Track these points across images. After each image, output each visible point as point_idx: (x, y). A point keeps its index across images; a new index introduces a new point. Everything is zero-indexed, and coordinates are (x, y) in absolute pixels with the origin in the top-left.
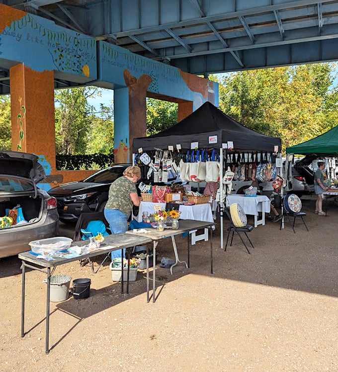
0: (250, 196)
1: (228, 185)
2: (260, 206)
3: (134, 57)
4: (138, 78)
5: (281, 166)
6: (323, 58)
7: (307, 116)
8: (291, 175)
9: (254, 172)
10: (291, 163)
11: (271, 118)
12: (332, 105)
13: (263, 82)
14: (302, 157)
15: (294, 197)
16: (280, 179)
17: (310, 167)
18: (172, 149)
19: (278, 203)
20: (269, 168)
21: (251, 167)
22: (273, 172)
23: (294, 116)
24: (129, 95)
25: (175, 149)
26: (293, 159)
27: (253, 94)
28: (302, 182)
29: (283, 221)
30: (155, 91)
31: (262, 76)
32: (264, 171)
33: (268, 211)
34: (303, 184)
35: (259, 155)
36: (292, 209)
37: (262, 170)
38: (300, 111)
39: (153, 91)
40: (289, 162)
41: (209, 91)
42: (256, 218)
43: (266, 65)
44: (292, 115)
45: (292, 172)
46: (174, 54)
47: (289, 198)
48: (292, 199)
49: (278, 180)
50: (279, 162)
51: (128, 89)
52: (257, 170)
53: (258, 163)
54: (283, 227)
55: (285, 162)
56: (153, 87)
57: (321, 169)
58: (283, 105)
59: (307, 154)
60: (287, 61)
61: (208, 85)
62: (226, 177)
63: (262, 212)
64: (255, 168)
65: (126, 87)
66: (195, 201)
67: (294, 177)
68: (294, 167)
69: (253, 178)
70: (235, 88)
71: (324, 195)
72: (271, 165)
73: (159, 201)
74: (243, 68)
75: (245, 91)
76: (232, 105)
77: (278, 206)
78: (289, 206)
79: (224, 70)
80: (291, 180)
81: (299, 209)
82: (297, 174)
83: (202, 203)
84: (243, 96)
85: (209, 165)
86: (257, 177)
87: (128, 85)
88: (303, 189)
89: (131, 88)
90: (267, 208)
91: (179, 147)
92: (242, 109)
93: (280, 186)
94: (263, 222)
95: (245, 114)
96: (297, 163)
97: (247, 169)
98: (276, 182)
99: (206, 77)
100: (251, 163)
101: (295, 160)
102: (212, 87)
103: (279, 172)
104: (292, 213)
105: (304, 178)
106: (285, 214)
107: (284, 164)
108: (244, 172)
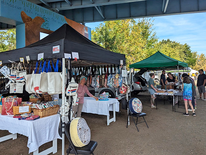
0: (103, 100)
1: (73, 97)
2: (111, 106)
3: (30, 4)
4: (33, 18)
5: (126, 76)
6: (147, 15)
7: (139, 49)
8: (133, 81)
9: (106, 80)
10: (133, 74)
11: (121, 50)
12: (150, 45)
13: (116, 30)
14: (138, 71)
15: (136, 100)
16: (125, 86)
17: (143, 76)
18: (23, 61)
19: (125, 105)
20: (117, 77)
21: (103, 77)
22: (120, 80)
23: (133, 49)
24: (26, 29)
25: (25, 61)
26: (134, 72)
27: (111, 36)
28: (139, 85)
29: (129, 121)
30: (47, 28)
31: (116, 27)
32: (113, 80)
33: (118, 111)
34: (140, 86)
35: (109, 69)
36: (136, 111)
37: (111, 79)
38: (136, 46)
39: (46, 28)
40: (131, 73)
41: (85, 32)
42: (108, 118)
43: (117, 18)
44: (132, 49)
45: (133, 79)
46: (61, 7)
47: (133, 101)
48: (135, 102)
49: (124, 87)
50: (124, 73)
51: (24, 25)
52: (108, 80)
53: (109, 74)
54: (129, 124)
55: (129, 73)
56: (45, 25)
57: (152, 77)
58: (127, 43)
59: (141, 69)
60: (128, 15)
61: (84, 29)
62: (68, 89)
63: (113, 111)
64: (106, 77)
65: (23, 23)
66: (40, 114)
67: (135, 82)
68: (134, 76)
69: (105, 85)
70: (101, 32)
71: (155, 95)
72: (118, 76)
73: (8, 113)
74: (104, 19)
75: (107, 34)
76: (101, 42)
77: (125, 107)
78: (133, 108)
79: (94, 20)
80: (133, 84)
81: (140, 110)
82: (136, 80)
83: (49, 115)
84: (106, 37)
85: (51, 76)
86: (108, 84)
87: (25, 22)
88: (140, 89)
89: (27, 24)
90: (116, 108)
91: (28, 58)
92: (106, 44)
93: (126, 92)
94: (114, 119)
95: (107, 47)
96: (136, 74)
97: (101, 78)
98: (123, 88)
99: (84, 24)
100: (104, 74)
101: (135, 72)
102: (87, 30)
103: (125, 81)
104: (135, 114)
105: (140, 83)
106: (130, 114)
107: (128, 74)
108: (99, 81)
